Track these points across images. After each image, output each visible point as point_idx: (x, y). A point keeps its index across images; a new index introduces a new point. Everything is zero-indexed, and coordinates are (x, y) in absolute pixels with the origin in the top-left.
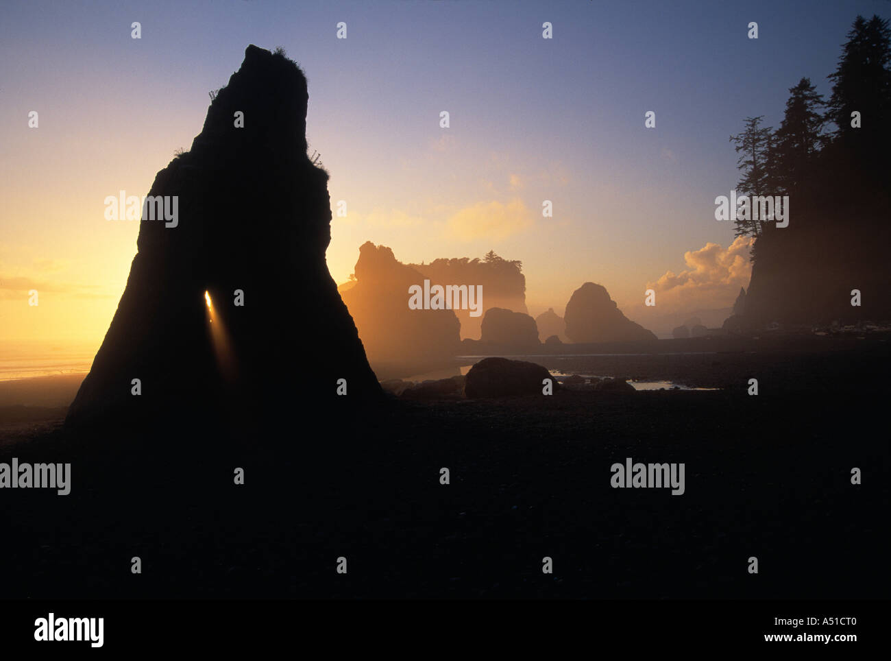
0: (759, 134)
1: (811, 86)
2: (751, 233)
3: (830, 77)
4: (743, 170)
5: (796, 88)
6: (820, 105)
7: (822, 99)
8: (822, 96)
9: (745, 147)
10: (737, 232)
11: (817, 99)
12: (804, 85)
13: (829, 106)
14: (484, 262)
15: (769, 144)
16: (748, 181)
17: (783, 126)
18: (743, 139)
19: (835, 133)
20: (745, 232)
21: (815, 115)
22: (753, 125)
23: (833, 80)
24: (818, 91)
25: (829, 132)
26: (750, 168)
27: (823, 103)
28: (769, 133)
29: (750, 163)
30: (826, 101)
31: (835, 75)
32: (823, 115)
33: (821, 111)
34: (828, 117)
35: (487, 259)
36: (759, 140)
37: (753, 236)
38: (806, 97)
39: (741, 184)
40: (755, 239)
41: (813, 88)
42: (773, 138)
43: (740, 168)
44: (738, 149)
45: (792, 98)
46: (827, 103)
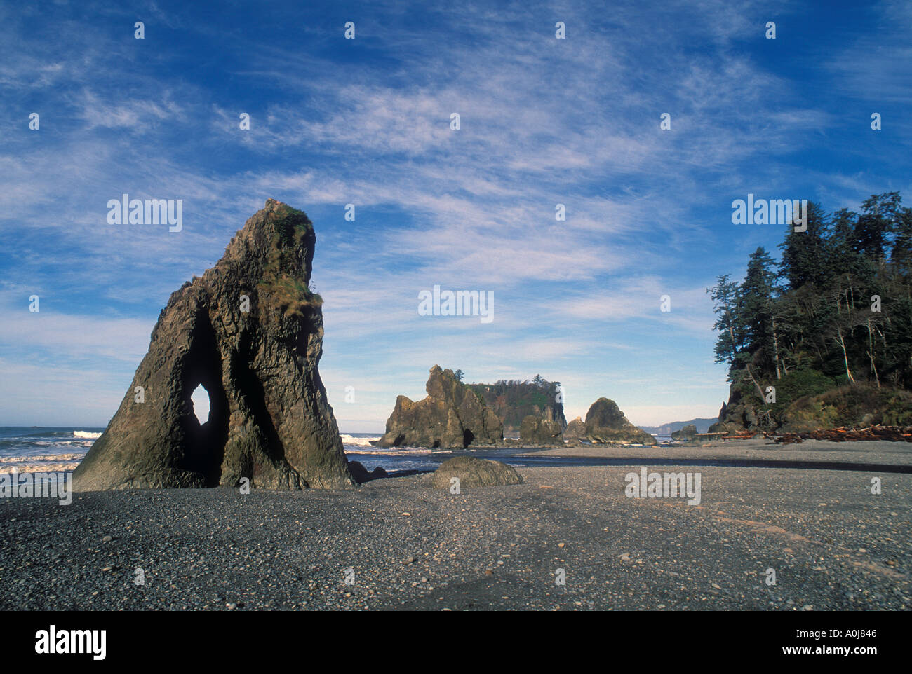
0: (729, 287)
1: (766, 252)
2: (727, 361)
3: (780, 246)
4: (718, 314)
5: (754, 254)
6: (773, 265)
7: (774, 261)
8: (775, 259)
9: (719, 297)
10: (716, 360)
11: (772, 262)
12: (760, 252)
13: (781, 266)
14: (533, 383)
15: (737, 295)
16: (722, 322)
17: (747, 281)
18: (717, 291)
19: (787, 285)
20: (723, 360)
21: (771, 273)
22: (723, 281)
23: (783, 248)
24: (772, 256)
25: (782, 285)
26: (723, 312)
27: (776, 264)
28: (736, 286)
29: (723, 308)
30: (778, 262)
31: (783, 245)
32: (777, 273)
33: (774, 270)
34: (781, 274)
35: (535, 380)
36: (728, 292)
37: (729, 363)
38: (763, 261)
39: (718, 324)
40: (731, 365)
41: (767, 254)
42: (739, 290)
43: (716, 312)
44: (713, 298)
45: (752, 261)
46: (779, 264)
